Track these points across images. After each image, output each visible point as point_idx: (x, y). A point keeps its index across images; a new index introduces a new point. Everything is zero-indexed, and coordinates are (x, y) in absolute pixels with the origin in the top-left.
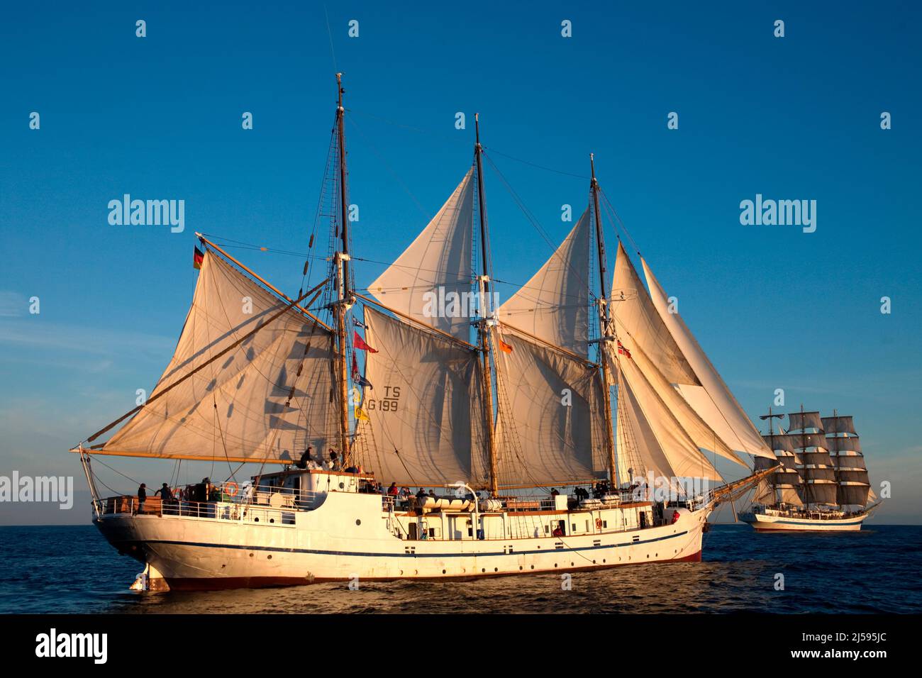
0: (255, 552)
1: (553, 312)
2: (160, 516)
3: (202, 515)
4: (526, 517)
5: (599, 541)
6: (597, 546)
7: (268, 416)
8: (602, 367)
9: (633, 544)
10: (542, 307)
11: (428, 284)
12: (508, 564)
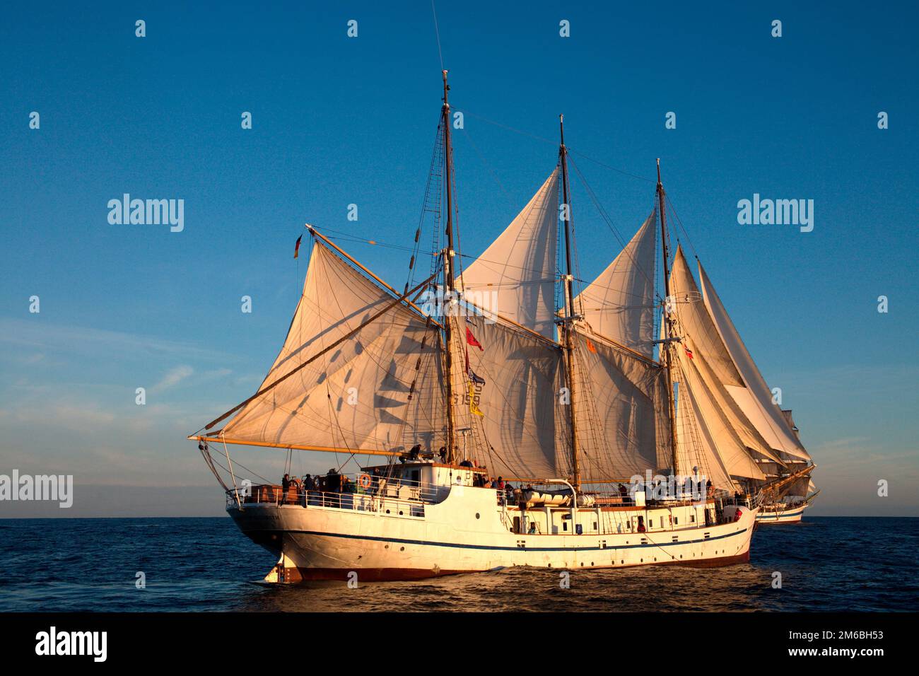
0: (390, 544)
1: (619, 313)
2: (305, 507)
3: (343, 507)
4: (615, 512)
5: (677, 537)
6: (675, 542)
7: (377, 409)
8: (667, 367)
9: (705, 540)
10: (608, 307)
11: (513, 281)
12: (602, 559)
